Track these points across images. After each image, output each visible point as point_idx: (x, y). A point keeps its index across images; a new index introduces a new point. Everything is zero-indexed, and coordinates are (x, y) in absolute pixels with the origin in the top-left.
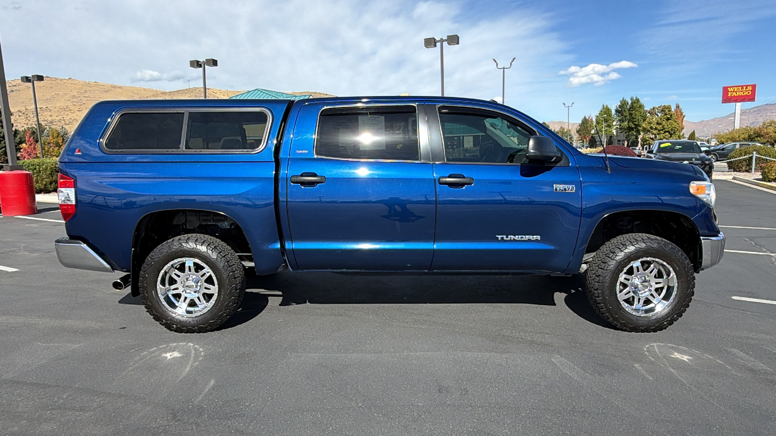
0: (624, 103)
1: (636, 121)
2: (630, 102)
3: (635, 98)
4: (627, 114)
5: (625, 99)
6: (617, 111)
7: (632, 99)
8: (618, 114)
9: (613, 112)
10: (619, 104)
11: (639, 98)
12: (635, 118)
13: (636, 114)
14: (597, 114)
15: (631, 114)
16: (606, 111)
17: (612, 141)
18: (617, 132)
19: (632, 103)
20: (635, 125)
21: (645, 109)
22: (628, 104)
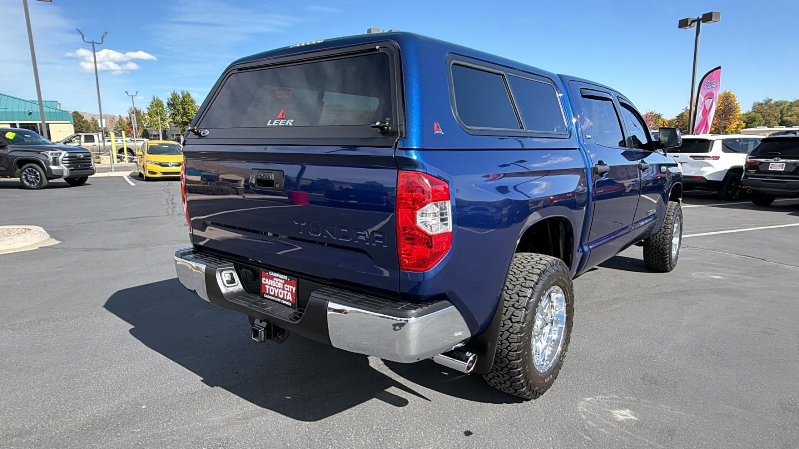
0: (174, 97)
1: (189, 116)
2: (181, 96)
3: (185, 93)
4: (180, 107)
5: (175, 92)
6: (169, 104)
7: (182, 93)
8: (170, 107)
9: (165, 105)
10: (171, 97)
11: (189, 92)
12: (189, 113)
13: (189, 109)
14: (149, 107)
15: (184, 109)
16: (157, 104)
17: (167, 136)
18: (170, 126)
19: (183, 98)
20: (189, 119)
21: (196, 104)
22: (179, 97)
